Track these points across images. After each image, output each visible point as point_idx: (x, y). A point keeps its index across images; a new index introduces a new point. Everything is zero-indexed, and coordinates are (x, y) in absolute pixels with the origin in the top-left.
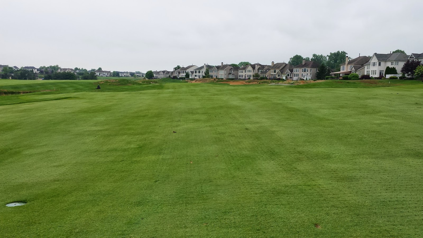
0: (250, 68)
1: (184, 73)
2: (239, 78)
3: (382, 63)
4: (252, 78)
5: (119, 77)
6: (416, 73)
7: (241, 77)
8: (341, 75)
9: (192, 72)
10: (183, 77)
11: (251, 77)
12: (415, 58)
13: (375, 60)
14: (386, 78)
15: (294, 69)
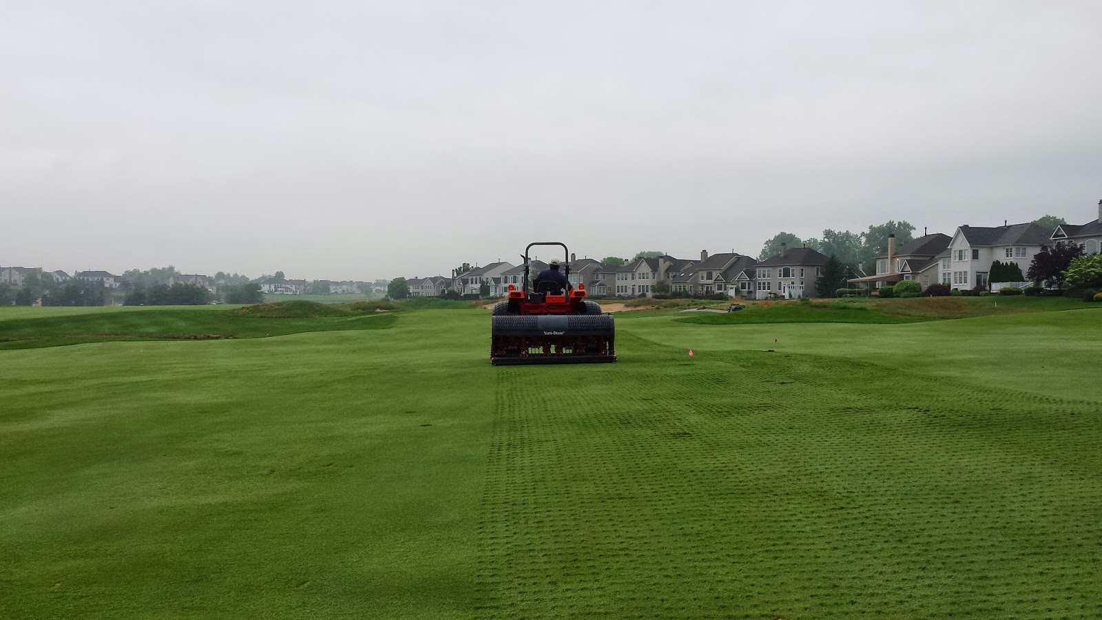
0: (645, 268)
1: (476, 283)
2: (617, 294)
3: (983, 253)
4: (649, 294)
5: (329, 294)
6: (1067, 279)
7: (622, 292)
8: (879, 285)
9: (497, 281)
10: (474, 292)
11: (647, 291)
12: (1067, 237)
13: (962, 244)
14: (991, 292)
15: (758, 270)
